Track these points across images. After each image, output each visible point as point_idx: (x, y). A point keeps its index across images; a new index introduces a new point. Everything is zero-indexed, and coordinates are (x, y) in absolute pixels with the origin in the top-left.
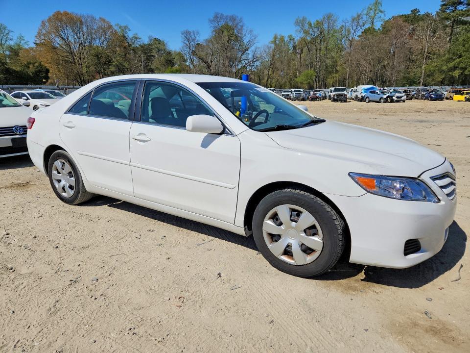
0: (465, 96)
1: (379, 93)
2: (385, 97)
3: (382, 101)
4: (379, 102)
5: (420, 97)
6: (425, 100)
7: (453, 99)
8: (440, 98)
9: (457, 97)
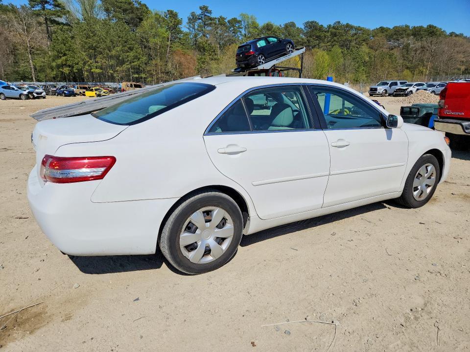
0: (95, 92)
1: (16, 89)
2: (25, 93)
3: (23, 97)
4: (20, 98)
5: (51, 93)
6: (58, 96)
7: (84, 95)
8: (72, 94)
9: (88, 93)
